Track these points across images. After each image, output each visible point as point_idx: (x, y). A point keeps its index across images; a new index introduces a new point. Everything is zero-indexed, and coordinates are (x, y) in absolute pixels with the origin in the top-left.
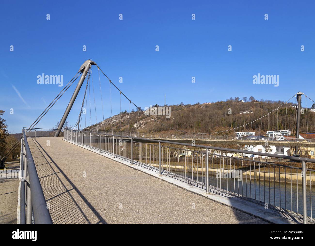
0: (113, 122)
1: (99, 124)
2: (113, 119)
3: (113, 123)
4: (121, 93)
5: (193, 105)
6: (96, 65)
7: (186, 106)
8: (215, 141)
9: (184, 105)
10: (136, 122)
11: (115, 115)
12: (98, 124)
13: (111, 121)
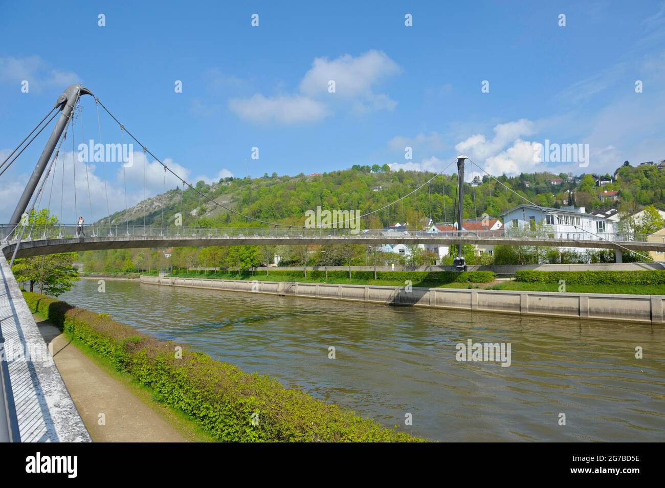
0: (154, 206)
1: (130, 211)
2: (155, 202)
3: (155, 208)
4: (145, 152)
5: (292, 178)
6: (91, 95)
7: (281, 178)
8: (328, 240)
9: (279, 178)
10: (195, 207)
11: (158, 195)
12: (128, 211)
13: (150, 205)
